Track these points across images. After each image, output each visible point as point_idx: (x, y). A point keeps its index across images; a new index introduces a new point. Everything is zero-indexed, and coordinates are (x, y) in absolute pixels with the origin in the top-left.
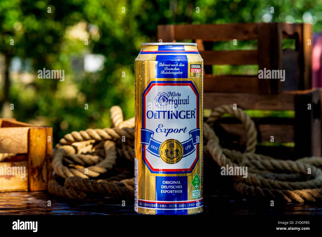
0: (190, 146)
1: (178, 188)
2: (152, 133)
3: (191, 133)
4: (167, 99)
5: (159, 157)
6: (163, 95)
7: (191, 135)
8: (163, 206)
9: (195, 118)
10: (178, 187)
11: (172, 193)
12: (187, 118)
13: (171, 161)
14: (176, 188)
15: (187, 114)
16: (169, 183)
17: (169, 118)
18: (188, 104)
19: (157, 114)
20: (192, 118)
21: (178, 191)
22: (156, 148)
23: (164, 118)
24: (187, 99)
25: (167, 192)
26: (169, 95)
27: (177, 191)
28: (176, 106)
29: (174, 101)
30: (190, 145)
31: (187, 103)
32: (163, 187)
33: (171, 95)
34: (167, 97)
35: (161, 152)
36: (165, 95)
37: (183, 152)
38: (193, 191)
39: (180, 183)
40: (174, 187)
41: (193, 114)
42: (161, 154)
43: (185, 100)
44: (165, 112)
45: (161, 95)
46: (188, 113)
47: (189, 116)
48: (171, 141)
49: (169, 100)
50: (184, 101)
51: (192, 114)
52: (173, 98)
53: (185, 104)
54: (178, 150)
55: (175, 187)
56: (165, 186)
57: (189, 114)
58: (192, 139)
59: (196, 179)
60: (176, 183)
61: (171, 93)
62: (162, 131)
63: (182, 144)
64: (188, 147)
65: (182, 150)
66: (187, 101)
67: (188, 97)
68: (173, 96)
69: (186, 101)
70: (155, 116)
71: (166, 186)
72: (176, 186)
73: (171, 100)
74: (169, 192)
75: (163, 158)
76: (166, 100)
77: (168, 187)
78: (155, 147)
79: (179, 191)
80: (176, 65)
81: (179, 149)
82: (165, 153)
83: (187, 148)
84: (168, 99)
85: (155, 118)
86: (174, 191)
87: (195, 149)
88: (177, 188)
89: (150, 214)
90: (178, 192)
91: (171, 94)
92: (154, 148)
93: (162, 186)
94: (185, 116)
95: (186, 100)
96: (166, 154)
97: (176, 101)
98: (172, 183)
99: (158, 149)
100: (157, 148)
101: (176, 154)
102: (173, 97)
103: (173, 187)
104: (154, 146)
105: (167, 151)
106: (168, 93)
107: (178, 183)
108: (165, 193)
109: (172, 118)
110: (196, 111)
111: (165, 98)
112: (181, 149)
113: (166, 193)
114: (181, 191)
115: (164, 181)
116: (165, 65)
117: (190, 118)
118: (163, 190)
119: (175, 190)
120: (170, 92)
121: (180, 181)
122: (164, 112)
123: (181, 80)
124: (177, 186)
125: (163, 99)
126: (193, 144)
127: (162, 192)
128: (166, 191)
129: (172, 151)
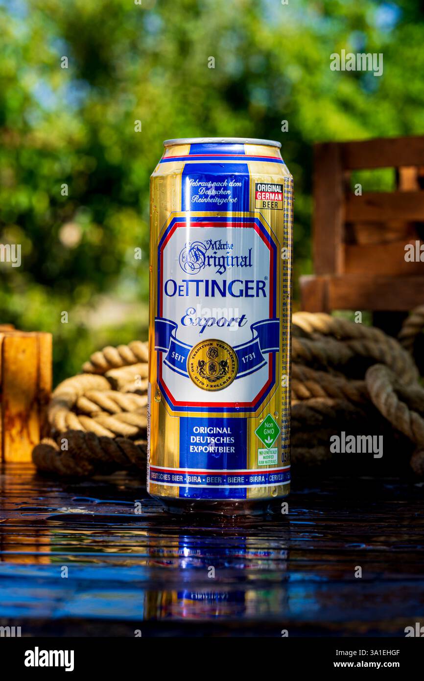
0: (253, 356)
1: (225, 442)
2: (174, 328)
3: (256, 329)
4: (204, 255)
5: (188, 377)
6: (196, 247)
7: (256, 333)
8: (194, 479)
9: (265, 295)
10: (225, 440)
11: (213, 452)
12: (247, 295)
13: (211, 386)
14: (221, 442)
15: (247, 288)
16: (206, 432)
17: (207, 295)
18: (250, 265)
19: (183, 286)
20: (258, 295)
21: (225, 447)
22: (181, 358)
23: (197, 295)
24: (248, 255)
25: (202, 451)
26: (207, 246)
27: (223, 449)
28: (222, 270)
29: (219, 258)
30: (253, 354)
31: (248, 263)
32: (193, 439)
33: (213, 247)
34: (204, 251)
35: (190, 366)
36: (199, 248)
37: (236, 367)
38: (260, 450)
39: (229, 432)
40: (216, 439)
41: (262, 289)
42: (191, 369)
43: (242, 257)
44: (200, 283)
45: (193, 246)
46: (250, 285)
47: (250, 292)
48: (211, 344)
49: (208, 257)
50: (240, 260)
51: (258, 289)
52: (215, 253)
53: (242, 266)
54: (226, 363)
55: (218, 440)
56: (198, 437)
57: (252, 288)
58: (258, 340)
59: (266, 425)
60: (221, 432)
61: (211, 243)
62: (193, 323)
63: (235, 350)
64: (249, 358)
65: (235, 363)
66: (248, 260)
67: (250, 251)
68: (216, 249)
69: (244, 259)
70: (180, 291)
71: (200, 438)
72: (221, 438)
73: (212, 257)
74: (206, 449)
75: (194, 379)
76: (202, 257)
77: (203, 440)
78: (178, 356)
79: (227, 449)
80: (222, 184)
81: (228, 361)
82: (199, 368)
83: (246, 359)
84: (206, 255)
85: (180, 295)
86: (216, 448)
87: (266, 363)
88: (223, 441)
89: (170, 496)
90: (225, 452)
91: (213, 245)
92: (178, 358)
93: (192, 437)
94: (241, 291)
95: (246, 258)
96: (201, 371)
97: (221, 260)
98: (212, 431)
99: (185, 360)
100: (183, 358)
101: (223, 370)
102: (216, 251)
103: (214, 439)
104: (177, 354)
105: (201, 364)
106: (205, 243)
107: (226, 432)
108: (197, 451)
109: (213, 295)
110: (267, 282)
111: (200, 254)
112: (233, 361)
113: (199, 451)
114: (231, 448)
115: (196, 427)
116: (200, 183)
117: (253, 296)
118: (195, 447)
119: (219, 446)
120: (211, 241)
121: (229, 428)
122: (198, 282)
123: (241, 216)
124: (223, 438)
125: (196, 254)
126: (261, 351)
127: (191, 451)
128: (201, 448)
129: (212, 364)
